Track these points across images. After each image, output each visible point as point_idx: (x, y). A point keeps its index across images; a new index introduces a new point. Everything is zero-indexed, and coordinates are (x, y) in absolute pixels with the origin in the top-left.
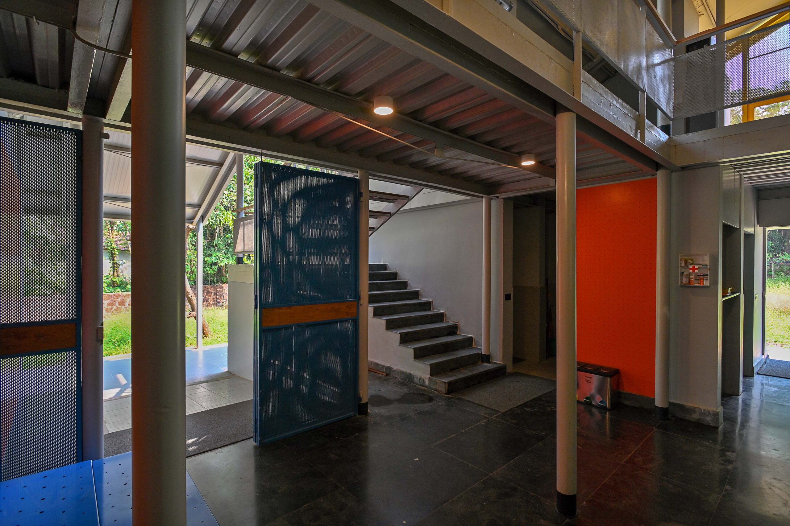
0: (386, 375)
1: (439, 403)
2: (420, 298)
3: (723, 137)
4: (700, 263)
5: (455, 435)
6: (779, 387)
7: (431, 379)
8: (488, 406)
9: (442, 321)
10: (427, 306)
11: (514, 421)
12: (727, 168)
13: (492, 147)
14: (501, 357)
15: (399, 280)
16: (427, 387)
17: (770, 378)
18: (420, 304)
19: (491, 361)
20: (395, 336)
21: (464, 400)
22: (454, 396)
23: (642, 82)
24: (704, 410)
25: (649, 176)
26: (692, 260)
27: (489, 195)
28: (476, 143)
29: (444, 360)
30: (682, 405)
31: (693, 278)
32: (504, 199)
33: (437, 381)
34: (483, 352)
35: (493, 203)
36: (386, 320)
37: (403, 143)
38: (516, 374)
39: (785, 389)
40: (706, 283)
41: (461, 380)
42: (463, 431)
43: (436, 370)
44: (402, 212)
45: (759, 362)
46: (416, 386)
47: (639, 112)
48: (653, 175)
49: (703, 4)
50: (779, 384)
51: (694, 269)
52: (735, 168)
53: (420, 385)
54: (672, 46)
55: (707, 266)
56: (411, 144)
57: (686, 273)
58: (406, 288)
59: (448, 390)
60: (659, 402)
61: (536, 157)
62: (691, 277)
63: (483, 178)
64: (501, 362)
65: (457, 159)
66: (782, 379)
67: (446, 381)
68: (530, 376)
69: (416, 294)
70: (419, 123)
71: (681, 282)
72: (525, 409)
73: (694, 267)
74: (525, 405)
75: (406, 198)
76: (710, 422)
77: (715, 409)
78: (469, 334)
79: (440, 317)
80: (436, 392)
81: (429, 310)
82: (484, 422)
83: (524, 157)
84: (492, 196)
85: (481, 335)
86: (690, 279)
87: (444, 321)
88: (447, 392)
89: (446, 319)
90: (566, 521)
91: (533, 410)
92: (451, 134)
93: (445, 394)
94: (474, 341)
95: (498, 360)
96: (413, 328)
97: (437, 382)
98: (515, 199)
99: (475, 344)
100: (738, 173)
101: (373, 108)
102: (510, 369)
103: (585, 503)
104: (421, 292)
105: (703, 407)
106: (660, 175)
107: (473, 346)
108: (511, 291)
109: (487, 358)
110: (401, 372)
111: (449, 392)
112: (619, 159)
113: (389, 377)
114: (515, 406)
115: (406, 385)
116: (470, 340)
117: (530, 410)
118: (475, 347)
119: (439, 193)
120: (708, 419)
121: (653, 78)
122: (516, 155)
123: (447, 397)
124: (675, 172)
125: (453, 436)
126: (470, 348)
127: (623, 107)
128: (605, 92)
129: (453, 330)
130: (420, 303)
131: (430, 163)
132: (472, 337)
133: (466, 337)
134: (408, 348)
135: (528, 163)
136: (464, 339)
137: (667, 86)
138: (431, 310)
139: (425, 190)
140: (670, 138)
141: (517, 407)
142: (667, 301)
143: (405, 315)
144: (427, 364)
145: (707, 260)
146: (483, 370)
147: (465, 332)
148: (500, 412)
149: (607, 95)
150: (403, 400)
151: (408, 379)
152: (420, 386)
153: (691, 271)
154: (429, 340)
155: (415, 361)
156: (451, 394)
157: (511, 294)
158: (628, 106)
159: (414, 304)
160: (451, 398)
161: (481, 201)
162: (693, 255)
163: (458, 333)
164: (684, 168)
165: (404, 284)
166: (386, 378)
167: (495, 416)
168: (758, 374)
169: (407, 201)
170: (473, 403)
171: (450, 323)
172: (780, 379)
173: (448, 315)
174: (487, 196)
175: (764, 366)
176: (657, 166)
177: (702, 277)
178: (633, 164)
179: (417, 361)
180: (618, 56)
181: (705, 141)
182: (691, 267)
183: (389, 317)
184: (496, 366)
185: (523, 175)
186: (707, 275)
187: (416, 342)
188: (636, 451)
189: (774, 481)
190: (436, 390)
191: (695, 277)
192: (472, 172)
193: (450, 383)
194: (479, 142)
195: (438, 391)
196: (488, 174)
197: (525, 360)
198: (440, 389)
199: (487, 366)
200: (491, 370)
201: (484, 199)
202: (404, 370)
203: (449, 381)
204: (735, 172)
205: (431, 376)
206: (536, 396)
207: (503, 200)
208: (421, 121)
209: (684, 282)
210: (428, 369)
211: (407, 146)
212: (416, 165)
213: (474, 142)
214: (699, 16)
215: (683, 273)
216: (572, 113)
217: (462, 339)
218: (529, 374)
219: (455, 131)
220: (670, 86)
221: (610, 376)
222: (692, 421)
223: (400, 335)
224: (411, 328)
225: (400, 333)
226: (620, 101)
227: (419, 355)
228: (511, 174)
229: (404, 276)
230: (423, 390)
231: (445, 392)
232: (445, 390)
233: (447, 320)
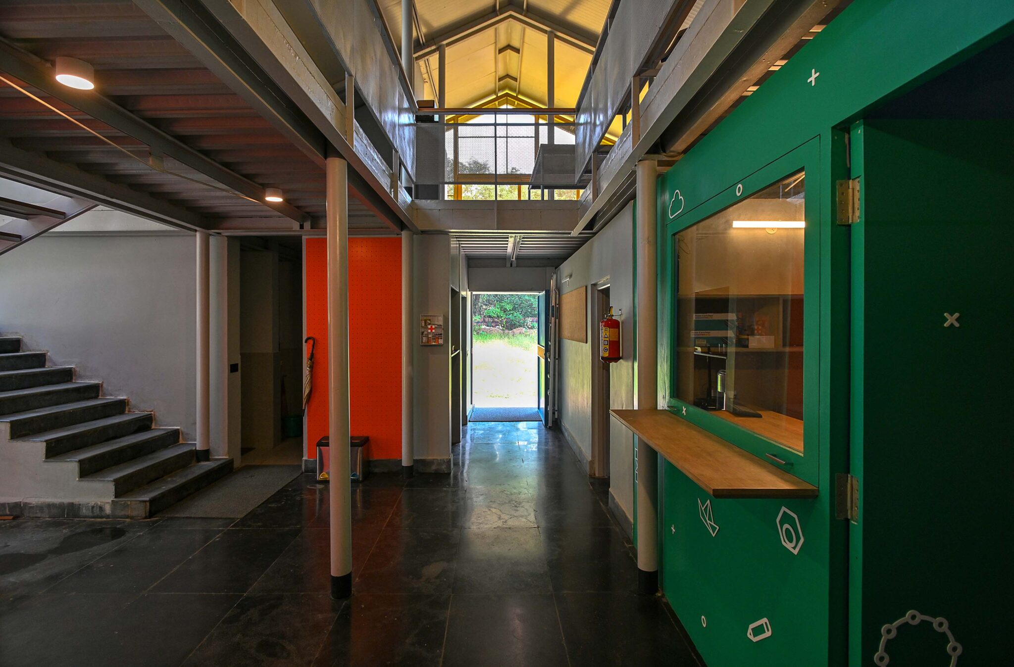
0: (14, 519)
1: (139, 534)
2: (75, 380)
3: (453, 210)
4: (436, 323)
5: (178, 566)
6: (484, 430)
7: (117, 502)
8: (220, 516)
9: (122, 412)
10: (93, 391)
11: (260, 524)
12: (453, 237)
13: (231, 170)
14: (226, 449)
15: (24, 352)
16: (108, 517)
17: (477, 423)
18: (78, 390)
19: (210, 457)
20: (36, 446)
21: (178, 518)
22: (160, 517)
23: (396, 142)
24: (440, 460)
25: (395, 234)
26: (430, 320)
27: (208, 229)
28: (209, 160)
29: (138, 468)
30: (424, 459)
31: (430, 338)
32: (228, 237)
33: (129, 503)
34: (199, 446)
35: (212, 240)
36: (11, 422)
37: (90, 133)
38: (247, 468)
39: (488, 430)
40: (441, 341)
41: (170, 491)
42: (190, 557)
43: (123, 488)
44: (50, 235)
45: (470, 412)
46: (85, 521)
47: (392, 171)
48: (398, 235)
49: (428, 72)
50: (483, 427)
51: (431, 329)
52: (457, 238)
53: (94, 517)
54: (415, 111)
55: (441, 325)
56: (103, 137)
57: (425, 333)
58: (43, 366)
59: (150, 511)
60: (405, 462)
61: (284, 193)
62: (430, 336)
63: (202, 205)
64: (226, 456)
65: (171, 173)
66: (485, 423)
67: (146, 498)
68: (266, 466)
69: (67, 375)
70: (128, 113)
71: (422, 342)
72: (270, 505)
73: (431, 327)
74: (268, 501)
75: (62, 216)
76: (445, 470)
77: (447, 457)
78: (173, 426)
79: (120, 406)
80: (127, 520)
81: (96, 397)
82: (218, 538)
83: (268, 190)
84: (213, 231)
85: (195, 423)
86: (428, 338)
87: (127, 412)
88: (147, 514)
89: (129, 409)
90: (344, 604)
91: (279, 505)
92: (177, 141)
93: (146, 518)
94: (182, 434)
95: (221, 454)
96: (71, 429)
97: (128, 505)
98: (242, 239)
99: (183, 439)
100: (458, 242)
101: (55, 74)
102: (237, 464)
103: (357, 579)
104: (78, 369)
105: (439, 458)
106: (404, 235)
107: (181, 442)
108: (238, 360)
109: (205, 455)
110: (50, 506)
111: (151, 514)
112: (372, 213)
113: (20, 520)
114: (257, 506)
115: (64, 524)
116: (176, 433)
117: (276, 506)
118: (184, 442)
119: (119, 213)
120: (444, 467)
121: (403, 139)
122: (260, 186)
123: (150, 521)
124: (416, 235)
125: (175, 569)
126: (175, 446)
127: (382, 163)
128: (369, 145)
129: (145, 423)
130: (77, 387)
131: (120, 170)
132: (178, 429)
133: (169, 430)
134: (67, 463)
135: (274, 199)
136: (166, 433)
137: (412, 150)
138: (100, 397)
139: (101, 207)
140: (412, 200)
141: (259, 507)
142: (411, 361)
143: (49, 410)
144: (108, 481)
145: (440, 321)
146: (201, 471)
147: (165, 424)
148: (238, 519)
149: (371, 148)
150: (65, 547)
151: (70, 511)
152: (93, 519)
153: (429, 331)
154: (103, 443)
155: (82, 481)
156: (155, 516)
157: (237, 364)
158: (385, 163)
159: (67, 390)
160: (157, 521)
161: (193, 236)
162: (431, 316)
163: (153, 427)
164: (423, 232)
165: (40, 359)
166: (14, 523)
167: (232, 525)
168: (470, 421)
169: (61, 221)
170: (194, 518)
171: (137, 414)
172: (484, 423)
173: (133, 402)
174: (204, 230)
175: (473, 414)
176: (402, 226)
177: (437, 336)
178: (382, 220)
179: (86, 479)
180: (380, 112)
181: (440, 210)
182: (429, 327)
183: (15, 416)
184: (219, 463)
185: (262, 211)
186: (441, 334)
187: (77, 450)
188: (393, 514)
189: (491, 503)
190: (128, 517)
191: (433, 337)
192: (186, 195)
193: (152, 501)
194: (214, 160)
195: (132, 518)
196: (212, 202)
197: (255, 448)
198: (135, 513)
199: (206, 466)
200: (213, 469)
201: (198, 235)
202: (57, 500)
203: (152, 498)
204: (456, 241)
205: (115, 497)
206: (280, 488)
207: (226, 238)
208: (131, 111)
209: (424, 341)
210: (111, 488)
211: (96, 137)
212: (90, 168)
213: (206, 159)
214: (425, 82)
215: (423, 332)
216: (344, 161)
217: (164, 434)
218: (264, 464)
219: (183, 139)
220: (413, 150)
221: (361, 446)
222: (431, 473)
223: (47, 444)
224: (68, 430)
225: (46, 441)
226: (380, 156)
227: (88, 470)
228: (242, 207)
229: (34, 344)
230: (101, 523)
231: (144, 516)
232: (144, 513)
233: (131, 410)
